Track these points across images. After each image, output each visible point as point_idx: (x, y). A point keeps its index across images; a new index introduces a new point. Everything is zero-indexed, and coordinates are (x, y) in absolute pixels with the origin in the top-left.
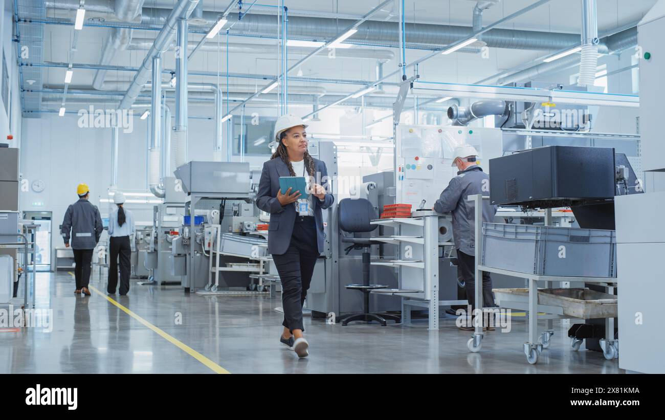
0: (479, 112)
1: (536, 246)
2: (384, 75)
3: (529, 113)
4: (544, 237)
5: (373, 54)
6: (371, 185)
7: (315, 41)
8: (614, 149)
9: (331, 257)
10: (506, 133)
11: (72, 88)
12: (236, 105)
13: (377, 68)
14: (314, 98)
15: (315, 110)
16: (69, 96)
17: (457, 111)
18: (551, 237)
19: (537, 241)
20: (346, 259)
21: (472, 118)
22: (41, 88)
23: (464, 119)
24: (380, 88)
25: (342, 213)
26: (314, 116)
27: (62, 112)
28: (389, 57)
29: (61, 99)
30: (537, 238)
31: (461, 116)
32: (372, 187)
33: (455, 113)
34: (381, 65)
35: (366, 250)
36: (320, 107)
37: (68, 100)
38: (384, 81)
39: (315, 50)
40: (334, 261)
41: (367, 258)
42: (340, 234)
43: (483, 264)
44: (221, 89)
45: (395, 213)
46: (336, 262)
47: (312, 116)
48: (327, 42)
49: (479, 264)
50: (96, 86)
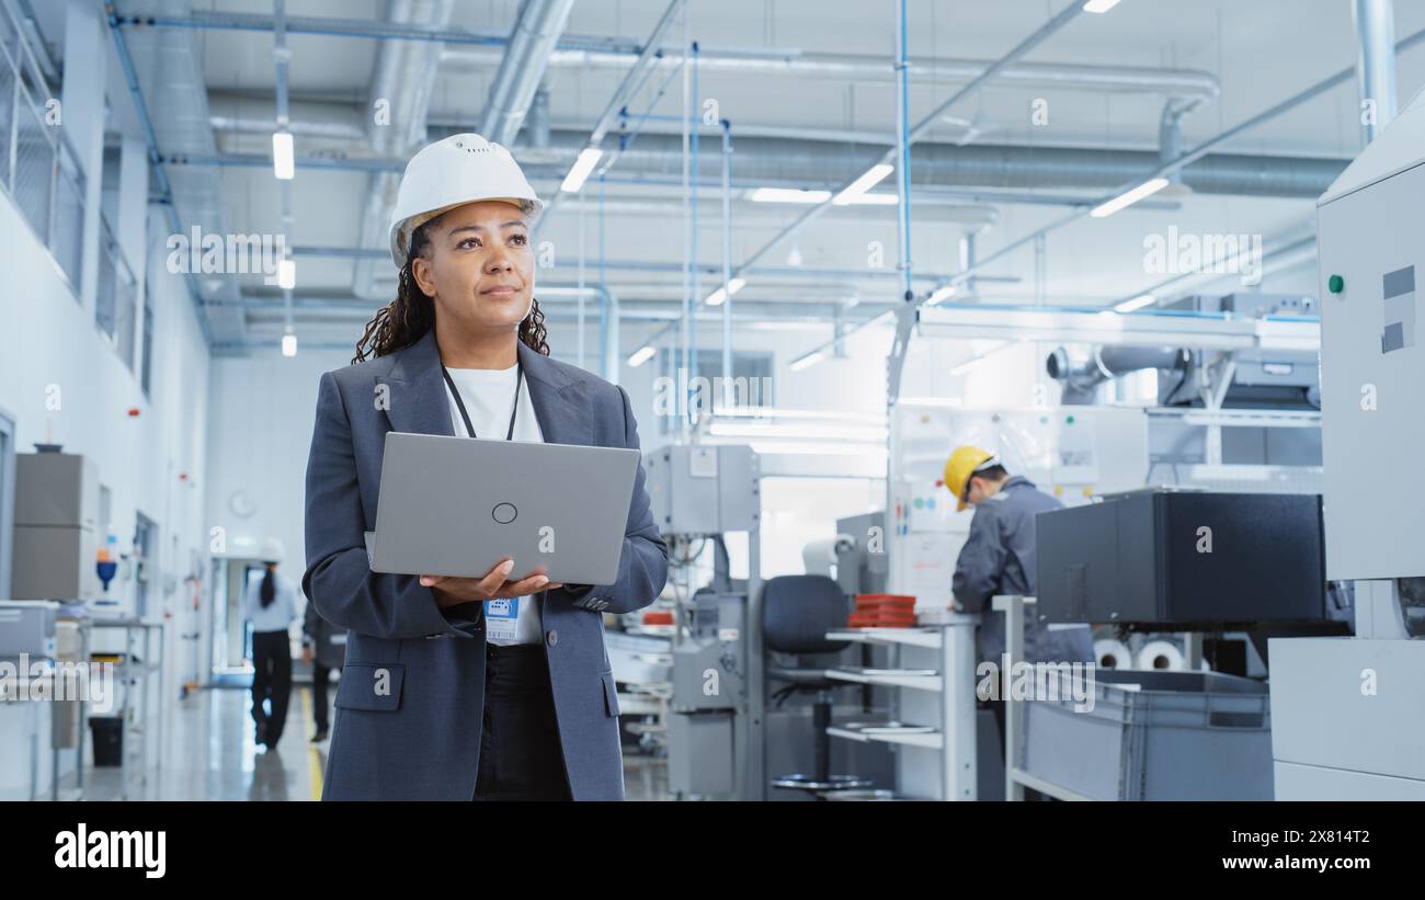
0: (1120, 362)
1: (1124, 739)
2: (979, 257)
3: (1213, 371)
4: (1141, 716)
5: (948, 212)
6: (844, 542)
7: (806, 189)
8: (1320, 497)
9: (746, 710)
10: (1155, 420)
11: (300, 294)
12: (656, 327)
13: (964, 245)
14: (835, 310)
15: (838, 334)
16: (300, 311)
17: (1066, 359)
18: (1160, 717)
19: (1125, 727)
20: (781, 717)
21: (1102, 378)
22: (237, 296)
23: (1084, 380)
24: (970, 287)
25: (769, 610)
26: (836, 349)
27: (289, 345)
28: (988, 220)
29: (280, 319)
30: (1125, 717)
31: (1077, 374)
32: (844, 548)
33: (1062, 365)
34: (971, 238)
35: (821, 697)
36: (848, 328)
37: (298, 319)
38: (978, 272)
39: (809, 209)
40: (752, 721)
41: (824, 717)
42: (766, 659)
43: (1024, 767)
44: (616, 292)
45: (876, 617)
46: (757, 722)
47: (830, 350)
48: (836, 191)
49: (1014, 765)
50: (360, 291)
